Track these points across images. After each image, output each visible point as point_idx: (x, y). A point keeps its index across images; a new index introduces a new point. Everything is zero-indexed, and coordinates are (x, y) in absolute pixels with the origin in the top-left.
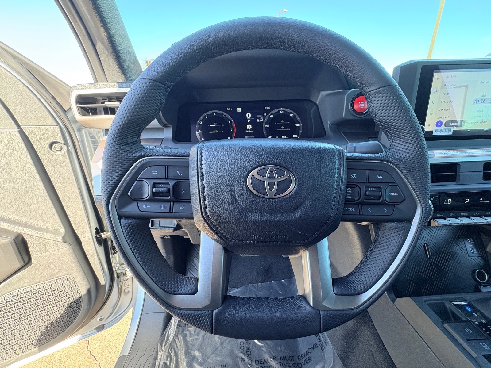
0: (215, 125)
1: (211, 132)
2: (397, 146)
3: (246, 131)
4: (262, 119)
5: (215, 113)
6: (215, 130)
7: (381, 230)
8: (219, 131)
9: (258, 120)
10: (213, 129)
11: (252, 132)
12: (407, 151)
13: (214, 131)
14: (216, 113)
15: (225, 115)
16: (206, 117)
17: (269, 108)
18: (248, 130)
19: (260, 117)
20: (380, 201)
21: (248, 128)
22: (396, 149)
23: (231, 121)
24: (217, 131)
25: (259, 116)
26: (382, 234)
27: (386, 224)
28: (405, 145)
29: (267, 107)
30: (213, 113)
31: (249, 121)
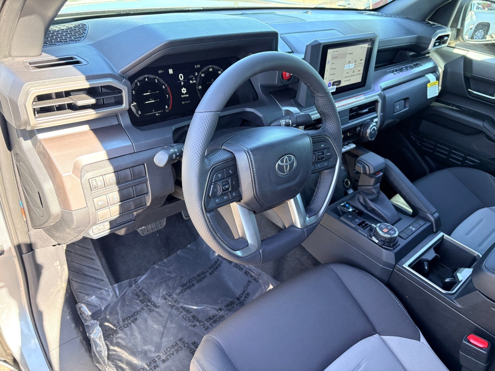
0: (149, 93)
1: (146, 102)
2: (328, 125)
3: (182, 96)
4: (194, 80)
5: (146, 79)
6: (150, 99)
7: (322, 175)
8: (154, 100)
9: (191, 82)
10: (148, 98)
11: (187, 96)
12: (333, 128)
13: (150, 101)
14: (148, 78)
15: (158, 80)
16: (138, 84)
17: (199, 66)
18: (183, 94)
19: (193, 78)
20: (324, 159)
21: (183, 92)
22: (328, 127)
23: (165, 85)
24: (152, 100)
25: (191, 76)
26: (323, 177)
27: (325, 171)
28: (332, 125)
29: (197, 65)
30: (145, 78)
31: (182, 83)
